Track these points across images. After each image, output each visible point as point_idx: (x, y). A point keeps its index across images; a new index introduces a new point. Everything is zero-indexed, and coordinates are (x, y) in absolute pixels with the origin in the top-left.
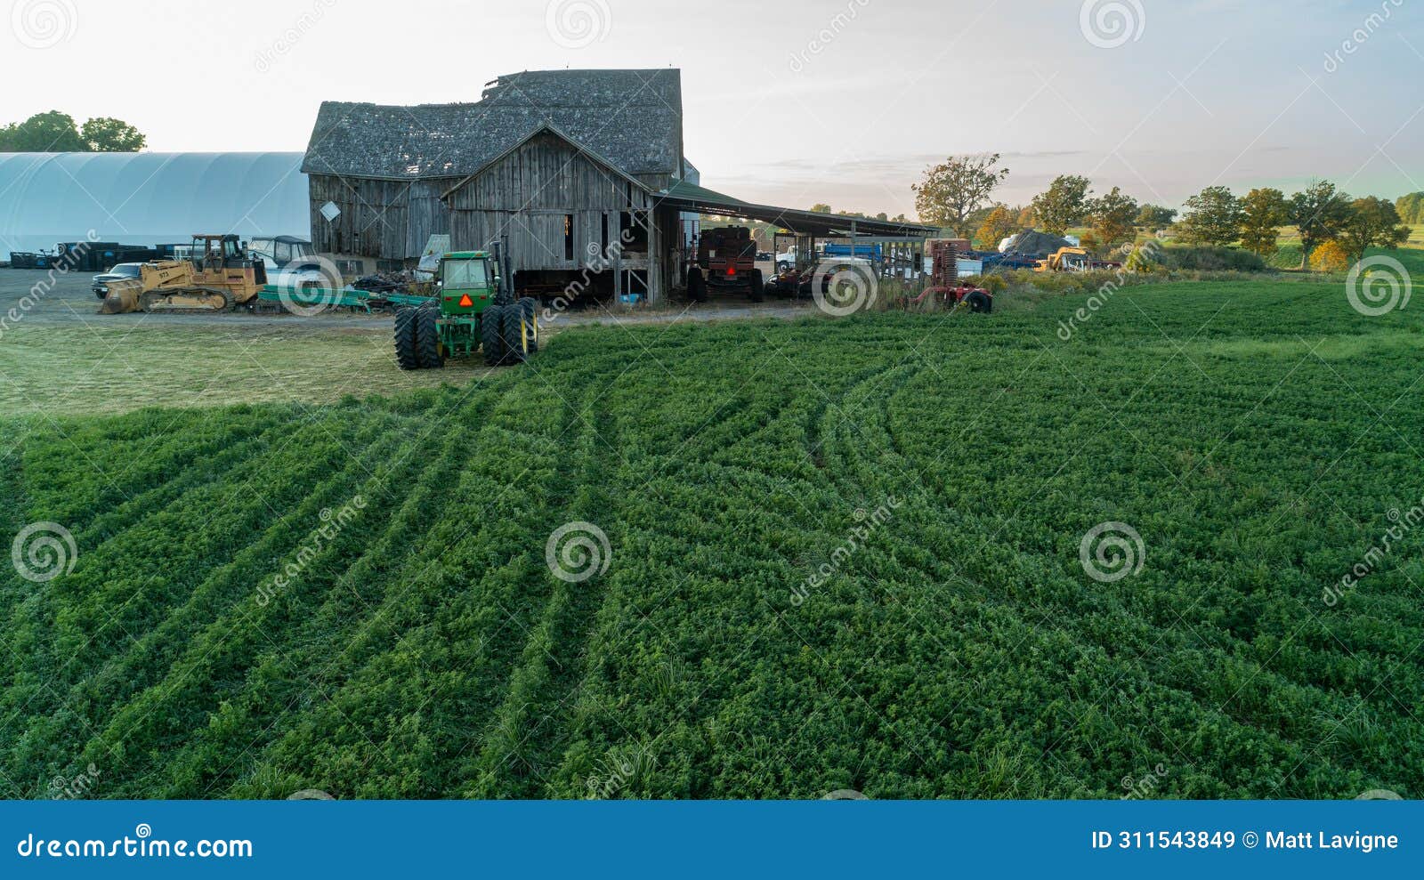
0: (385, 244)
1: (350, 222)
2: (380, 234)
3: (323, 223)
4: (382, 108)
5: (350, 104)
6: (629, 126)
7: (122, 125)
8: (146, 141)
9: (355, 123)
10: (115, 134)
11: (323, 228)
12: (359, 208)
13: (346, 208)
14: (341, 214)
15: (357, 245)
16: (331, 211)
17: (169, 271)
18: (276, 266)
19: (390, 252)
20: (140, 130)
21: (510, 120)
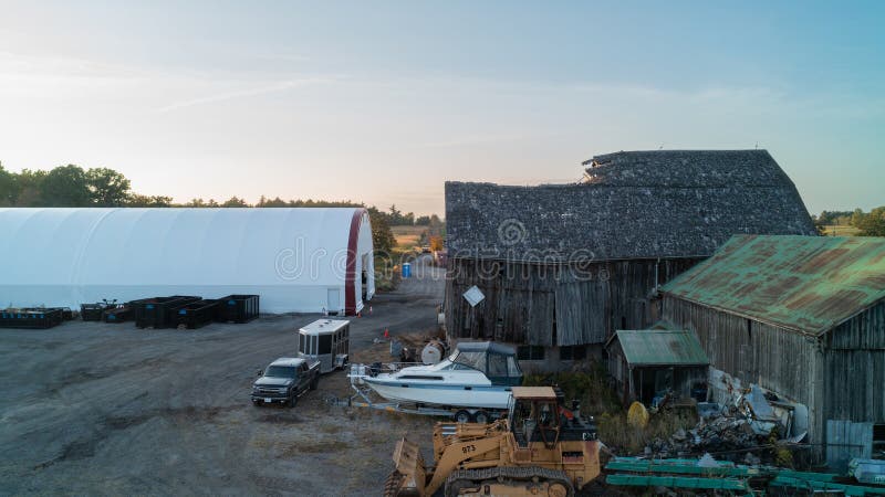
0: (530, 328)
1: (494, 307)
2: (526, 320)
3: (465, 307)
4: (505, 188)
5: (472, 184)
6: (755, 207)
7: (112, 173)
8: (131, 185)
9: (485, 204)
10: (108, 180)
11: (465, 314)
12: (503, 292)
13: (490, 292)
14: (486, 299)
15: (500, 330)
16: (474, 296)
17: (474, 443)
18: (489, 383)
19: (536, 336)
20: (127, 177)
21: (637, 202)
